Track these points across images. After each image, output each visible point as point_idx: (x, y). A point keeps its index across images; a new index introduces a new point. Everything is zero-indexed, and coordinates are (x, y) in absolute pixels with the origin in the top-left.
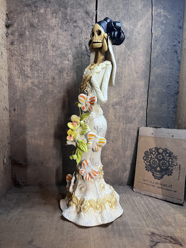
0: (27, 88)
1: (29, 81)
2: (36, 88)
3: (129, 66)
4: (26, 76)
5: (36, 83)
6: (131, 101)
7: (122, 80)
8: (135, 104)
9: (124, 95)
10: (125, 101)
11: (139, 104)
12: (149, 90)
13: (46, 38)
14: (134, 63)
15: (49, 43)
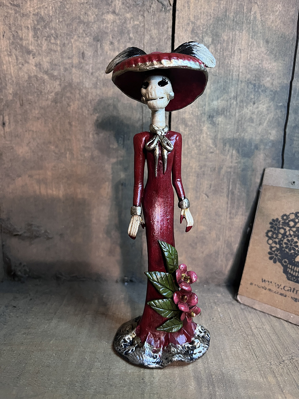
0: (26, 77)
1: (30, 62)
2: (46, 77)
3: (251, 25)
4: (24, 49)
5: (46, 65)
6: (250, 106)
7: (233, 59)
8: (260, 115)
9: (235, 93)
10: (238, 106)
11: (268, 113)
12: (293, 82)
14: (261, 18)
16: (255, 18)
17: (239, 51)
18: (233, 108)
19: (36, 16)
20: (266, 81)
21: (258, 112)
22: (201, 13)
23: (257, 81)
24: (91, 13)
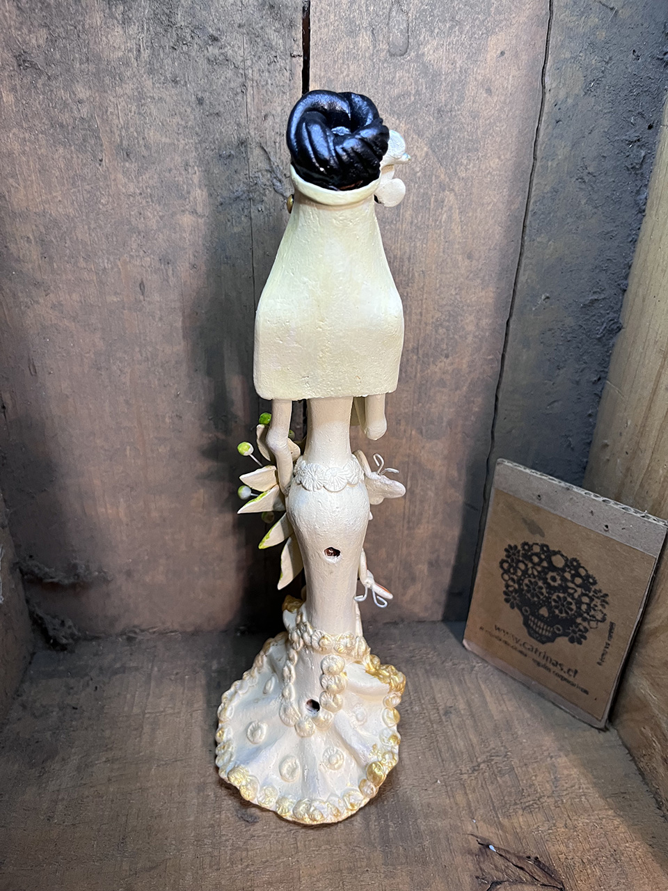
1: (41, 301)
3: (442, 230)
4: (27, 279)
5: (73, 307)
6: (441, 362)
7: (412, 287)
8: (457, 374)
9: (414, 342)
10: (421, 362)
11: (470, 372)
12: (511, 323)
13: (92, 116)
14: (461, 218)
15: (105, 141)
16: (450, 217)
17: (422, 275)
18: (413, 365)
19: (42, 218)
20: (467, 321)
21: (453, 371)
23: (452, 323)
24: (150, 212)
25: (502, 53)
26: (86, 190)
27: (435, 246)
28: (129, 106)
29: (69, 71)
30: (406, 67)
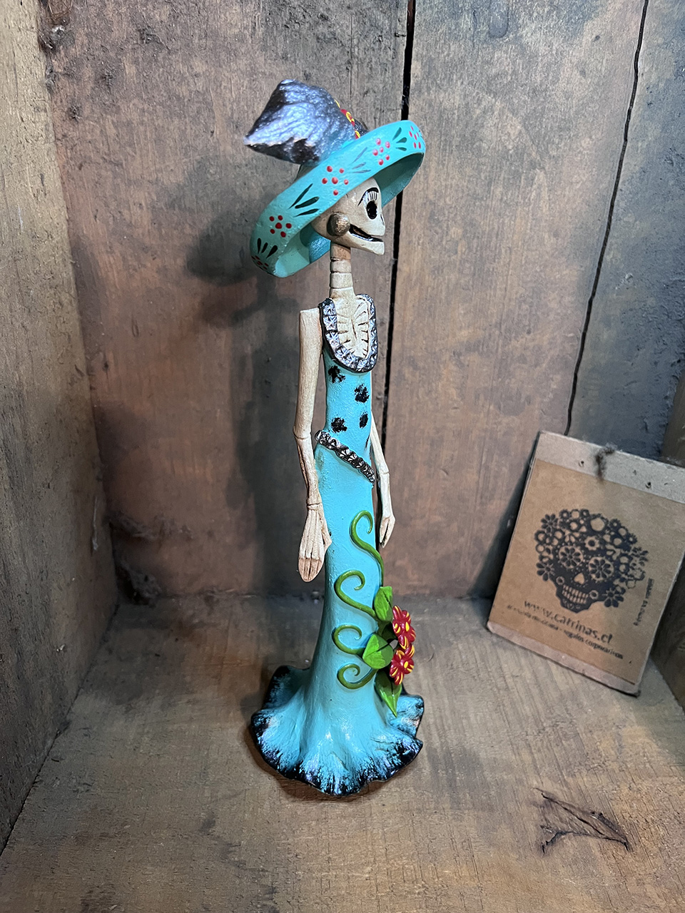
0: (142, 290)
1: (149, 265)
3: (531, 208)
4: (136, 244)
6: (522, 338)
7: (498, 263)
8: (537, 351)
9: (498, 317)
10: (503, 336)
12: (593, 302)
13: (207, 89)
14: (549, 196)
15: (217, 114)
16: (539, 195)
17: (508, 251)
18: (495, 339)
19: (154, 186)
20: (550, 298)
21: (534, 347)
22: (446, 186)
23: (535, 299)
24: (254, 183)
25: (597, 38)
26: (196, 160)
27: (523, 223)
28: (242, 81)
29: (188, 45)
30: (504, 48)
